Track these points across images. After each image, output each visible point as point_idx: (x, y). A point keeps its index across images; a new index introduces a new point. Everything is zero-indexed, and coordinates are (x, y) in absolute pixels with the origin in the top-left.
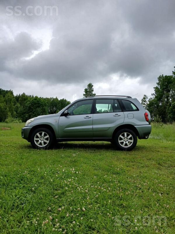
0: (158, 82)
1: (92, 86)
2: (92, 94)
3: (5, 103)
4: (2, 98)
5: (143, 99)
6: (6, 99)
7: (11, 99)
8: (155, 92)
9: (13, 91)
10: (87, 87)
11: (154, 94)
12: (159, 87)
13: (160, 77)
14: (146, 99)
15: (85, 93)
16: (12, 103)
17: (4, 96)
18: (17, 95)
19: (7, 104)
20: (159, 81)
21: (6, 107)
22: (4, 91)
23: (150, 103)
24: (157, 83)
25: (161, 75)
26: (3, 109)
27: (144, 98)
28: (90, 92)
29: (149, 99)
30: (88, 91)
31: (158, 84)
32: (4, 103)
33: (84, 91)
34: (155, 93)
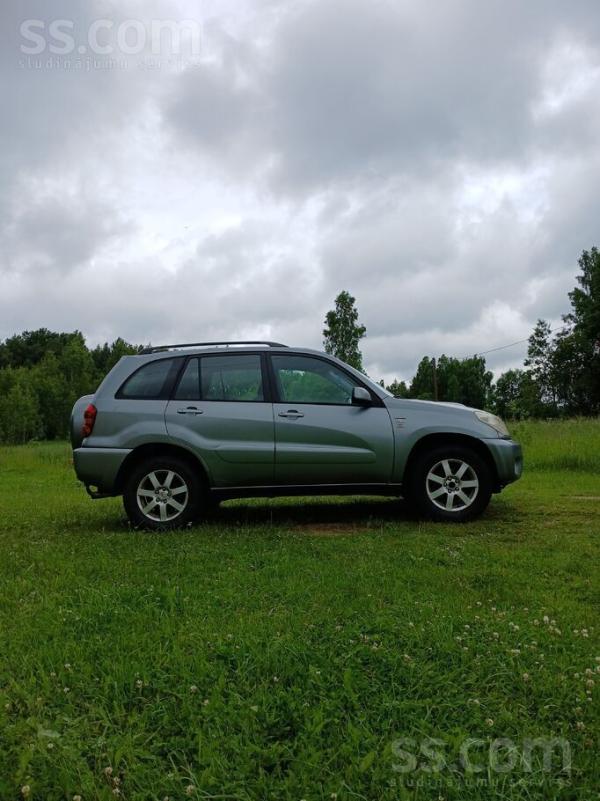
0: (582, 273)
1: (352, 300)
2: (353, 327)
3: (62, 375)
4: (52, 358)
5: (537, 334)
6: (64, 362)
7: (82, 363)
8: (574, 308)
9: (85, 336)
10: (333, 308)
11: (570, 316)
12: (587, 292)
13: (585, 257)
14: (545, 337)
15: (328, 328)
16: (85, 374)
17: (58, 354)
18: (98, 347)
19: (68, 379)
20: (584, 270)
21: (65, 388)
22: (55, 336)
23: (561, 347)
24: (578, 278)
25: (590, 250)
26: (59, 396)
27: (539, 333)
28: (346, 322)
29: (558, 335)
30: (338, 321)
31: (583, 280)
32: (59, 377)
33: (326, 319)
34: (577, 311)
